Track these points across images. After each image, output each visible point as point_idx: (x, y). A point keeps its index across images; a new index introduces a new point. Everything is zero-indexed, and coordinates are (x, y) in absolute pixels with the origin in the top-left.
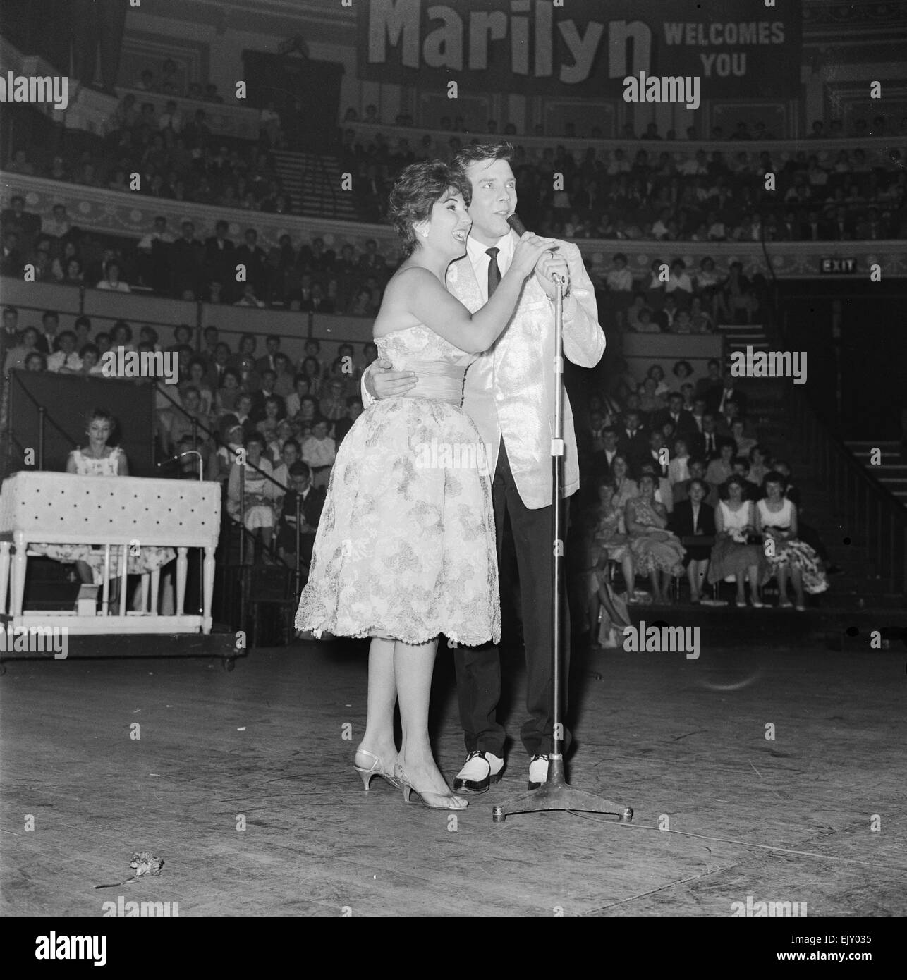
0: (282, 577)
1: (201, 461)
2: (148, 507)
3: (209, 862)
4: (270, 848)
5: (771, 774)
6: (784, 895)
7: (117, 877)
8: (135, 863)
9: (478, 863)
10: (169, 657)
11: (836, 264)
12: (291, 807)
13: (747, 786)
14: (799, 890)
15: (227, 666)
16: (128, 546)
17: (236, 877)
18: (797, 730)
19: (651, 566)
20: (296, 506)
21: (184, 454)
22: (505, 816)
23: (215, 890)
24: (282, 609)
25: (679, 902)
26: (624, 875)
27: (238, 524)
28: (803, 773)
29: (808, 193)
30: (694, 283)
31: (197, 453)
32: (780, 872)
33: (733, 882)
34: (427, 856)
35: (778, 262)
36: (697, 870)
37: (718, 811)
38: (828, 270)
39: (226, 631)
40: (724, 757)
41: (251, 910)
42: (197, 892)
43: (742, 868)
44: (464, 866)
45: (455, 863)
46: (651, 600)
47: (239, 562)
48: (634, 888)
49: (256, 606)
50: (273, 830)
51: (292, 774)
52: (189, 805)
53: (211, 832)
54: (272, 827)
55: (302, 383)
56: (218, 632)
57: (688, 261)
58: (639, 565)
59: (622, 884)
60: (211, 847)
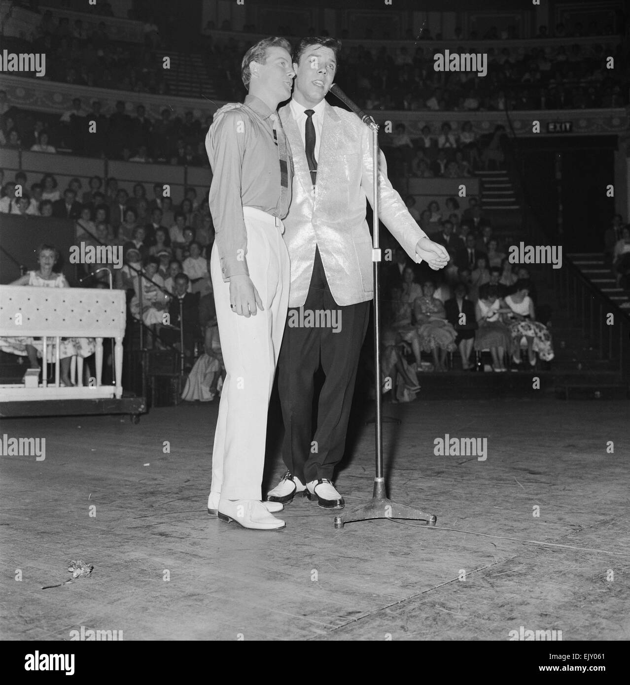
0: (171, 358)
1: (111, 275)
2: (73, 309)
3: (127, 565)
4: (171, 553)
5: (531, 487)
6: (554, 579)
7: (58, 579)
8: (72, 568)
9: (328, 560)
10: (93, 415)
11: (558, 126)
12: (186, 521)
13: (515, 496)
14: (565, 574)
15: (134, 421)
16: (60, 337)
17: (148, 576)
18: (544, 455)
19: (433, 345)
20: (179, 307)
21: (98, 271)
22: (344, 523)
23: (132, 587)
24: (172, 380)
25: (479, 586)
26: (435, 567)
27: (138, 321)
28: (554, 485)
29: (538, 76)
30: (458, 140)
31: (107, 269)
32: (549, 560)
33: (516, 569)
34: (288, 556)
35: (517, 125)
36: (487, 561)
37: (496, 515)
38: (553, 130)
39: (132, 396)
40: (495, 476)
41: (160, 602)
42: (119, 589)
43: (521, 558)
44: (317, 563)
45: (310, 561)
46: (433, 368)
47: (140, 348)
48: (443, 576)
49: (153, 378)
50: (173, 539)
51: (185, 496)
52: (110, 521)
53: (127, 542)
54: (172, 537)
55: (180, 218)
56: (127, 397)
57: (454, 126)
58: (424, 344)
59: (434, 574)
60: (128, 553)
